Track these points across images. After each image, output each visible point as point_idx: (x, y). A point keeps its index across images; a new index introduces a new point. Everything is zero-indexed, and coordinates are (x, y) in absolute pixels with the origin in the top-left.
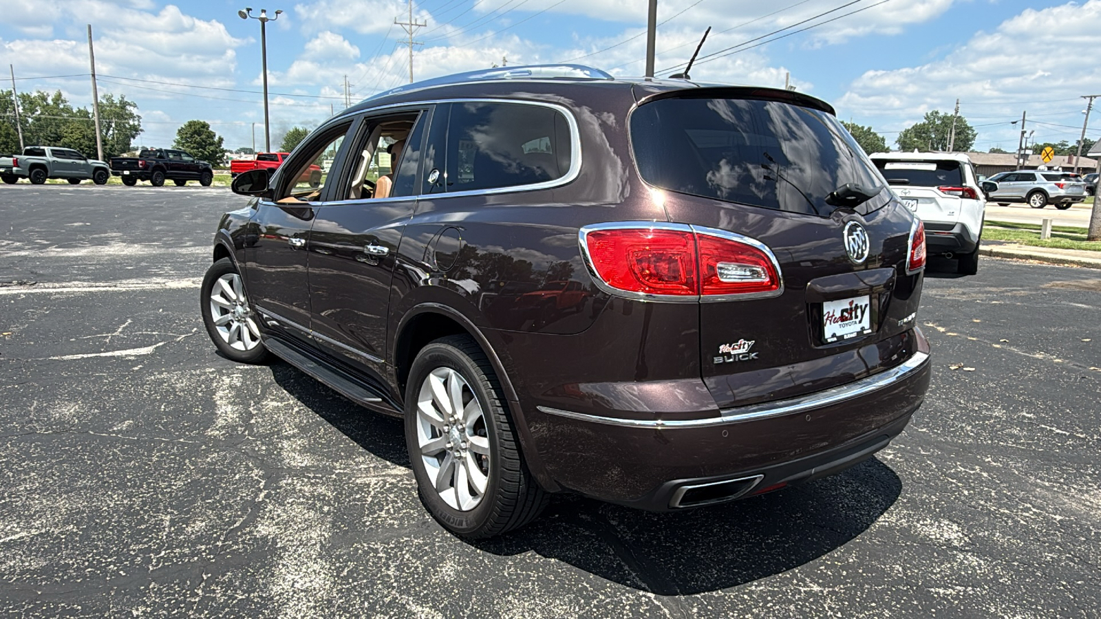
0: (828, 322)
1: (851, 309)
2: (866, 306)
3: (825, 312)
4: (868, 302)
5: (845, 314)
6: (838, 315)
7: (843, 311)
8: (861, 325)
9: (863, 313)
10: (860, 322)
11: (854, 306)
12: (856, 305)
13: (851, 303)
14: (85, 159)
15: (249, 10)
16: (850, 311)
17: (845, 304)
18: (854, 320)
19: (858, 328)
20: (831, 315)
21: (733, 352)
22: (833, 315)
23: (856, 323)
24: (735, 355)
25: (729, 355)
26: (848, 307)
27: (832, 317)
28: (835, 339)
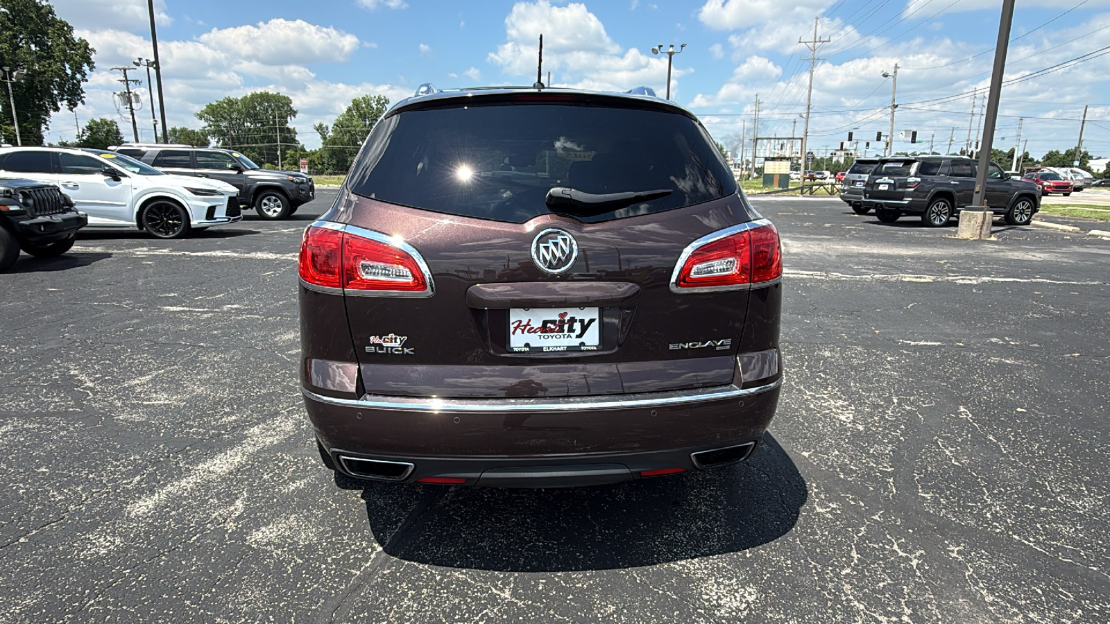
0: (518, 330)
1: (563, 321)
2: (592, 320)
3: (512, 320)
4: (596, 317)
5: (551, 325)
6: (537, 325)
7: (546, 322)
8: (580, 340)
9: (585, 328)
10: (579, 336)
11: (568, 318)
12: (573, 318)
13: (563, 315)
15: (660, 47)
16: (560, 323)
18: (566, 333)
19: (573, 342)
20: (523, 324)
21: (385, 345)
22: (528, 325)
23: (568, 337)
24: (387, 347)
25: (381, 347)
26: (557, 318)
27: (525, 326)
28: (528, 349)
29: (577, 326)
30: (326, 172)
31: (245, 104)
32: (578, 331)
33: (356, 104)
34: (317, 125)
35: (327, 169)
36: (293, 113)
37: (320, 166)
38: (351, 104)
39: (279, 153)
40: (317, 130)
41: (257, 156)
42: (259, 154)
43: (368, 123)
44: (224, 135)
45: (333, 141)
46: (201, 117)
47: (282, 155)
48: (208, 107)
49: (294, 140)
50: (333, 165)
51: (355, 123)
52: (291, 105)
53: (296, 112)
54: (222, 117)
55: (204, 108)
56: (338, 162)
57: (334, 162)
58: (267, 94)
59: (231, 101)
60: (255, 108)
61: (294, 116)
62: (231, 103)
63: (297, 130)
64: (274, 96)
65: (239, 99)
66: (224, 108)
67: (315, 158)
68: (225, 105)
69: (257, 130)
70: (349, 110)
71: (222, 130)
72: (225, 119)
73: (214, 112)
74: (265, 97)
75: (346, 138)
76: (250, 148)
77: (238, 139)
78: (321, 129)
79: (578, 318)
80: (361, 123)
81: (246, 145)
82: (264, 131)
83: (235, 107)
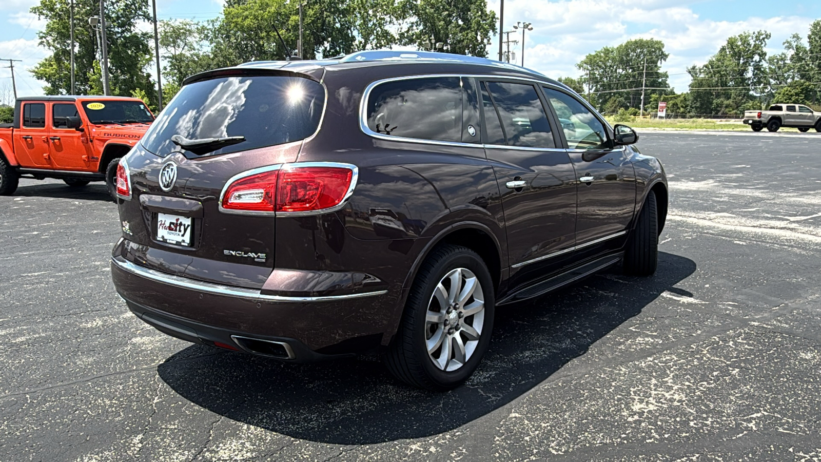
0: (161, 227)
1: (177, 224)
2: (188, 226)
3: (159, 220)
4: (190, 223)
5: (172, 226)
6: (167, 225)
7: (171, 223)
8: (182, 238)
9: (185, 230)
10: (183, 235)
11: (179, 222)
12: (181, 223)
13: (177, 220)
14: (812, 112)
16: (176, 225)
17: (173, 219)
18: (178, 232)
19: (180, 239)
20: (163, 223)
21: (126, 227)
22: (164, 224)
23: (179, 235)
26: (175, 221)
28: (163, 240)
29: (182, 228)
30: (688, 115)
31: (619, 51)
32: (182, 232)
33: (731, 43)
34: (690, 67)
35: (689, 112)
36: (664, 56)
37: (682, 109)
38: (725, 43)
39: (642, 97)
40: (690, 72)
41: (624, 101)
42: (626, 99)
43: (741, 61)
44: (597, 82)
45: (700, 84)
46: (580, 66)
47: (645, 99)
48: (587, 57)
49: (664, 84)
50: (696, 108)
51: (727, 63)
52: (663, 50)
53: (667, 56)
54: (598, 66)
55: (583, 58)
56: (702, 105)
57: (698, 104)
58: (641, 41)
59: (608, 50)
60: (628, 55)
61: (665, 60)
62: (607, 52)
63: (668, 74)
64: (647, 42)
65: (615, 47)
66: (601, 57)
67: (678, 101)
68: (602, 54)
69: (627, 76)
70: (723, 49)
71: (597, 78)
72: (600, 67)
73: (592, 61)
74: (640, 44)
75: (715, 79)
76: (619, 93)
77: (609, 85)
78: (693, 71)
79: (183, 223)
80: (734, 62)
81: (615, 91)
82: (634, 76)
83: (611, 55)
